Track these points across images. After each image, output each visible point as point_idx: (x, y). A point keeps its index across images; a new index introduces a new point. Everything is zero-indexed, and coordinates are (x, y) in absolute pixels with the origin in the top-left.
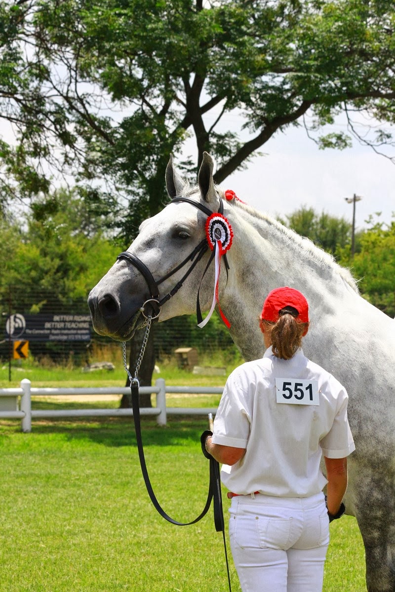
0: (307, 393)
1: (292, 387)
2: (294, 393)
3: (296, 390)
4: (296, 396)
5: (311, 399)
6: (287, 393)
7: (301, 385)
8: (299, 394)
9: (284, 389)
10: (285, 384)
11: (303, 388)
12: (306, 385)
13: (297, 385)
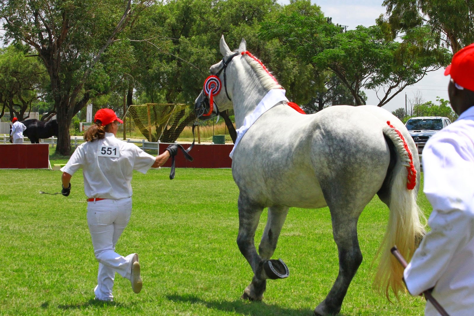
0: (113, 152)
1: (106, 150)
2: (107, 152)
3: (108, 150)
4: (108, 153)
5: (115, 154)
6: (103, 152)
7: (111, 148)
8: (109, 152)
9: (102, 150)
10: (103, 148)
11: (112, 150)
12: (113, 148)
13: (109, 148)
